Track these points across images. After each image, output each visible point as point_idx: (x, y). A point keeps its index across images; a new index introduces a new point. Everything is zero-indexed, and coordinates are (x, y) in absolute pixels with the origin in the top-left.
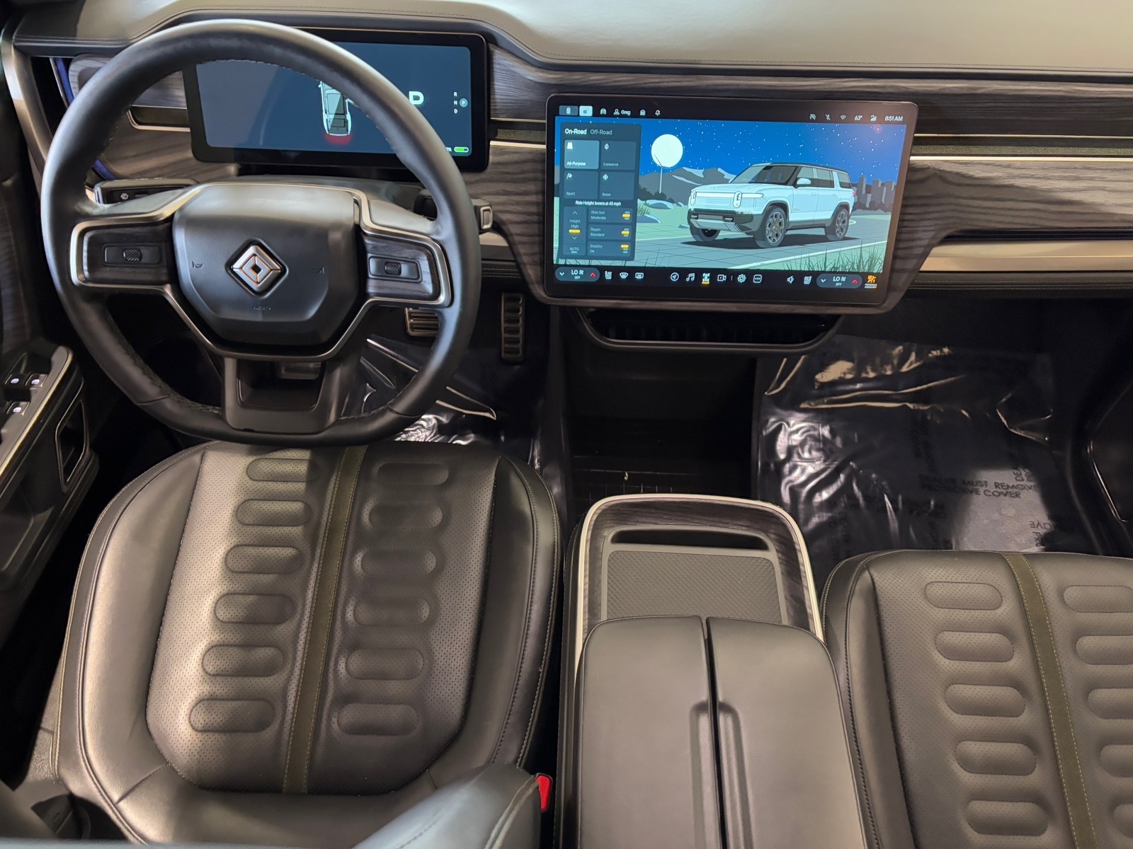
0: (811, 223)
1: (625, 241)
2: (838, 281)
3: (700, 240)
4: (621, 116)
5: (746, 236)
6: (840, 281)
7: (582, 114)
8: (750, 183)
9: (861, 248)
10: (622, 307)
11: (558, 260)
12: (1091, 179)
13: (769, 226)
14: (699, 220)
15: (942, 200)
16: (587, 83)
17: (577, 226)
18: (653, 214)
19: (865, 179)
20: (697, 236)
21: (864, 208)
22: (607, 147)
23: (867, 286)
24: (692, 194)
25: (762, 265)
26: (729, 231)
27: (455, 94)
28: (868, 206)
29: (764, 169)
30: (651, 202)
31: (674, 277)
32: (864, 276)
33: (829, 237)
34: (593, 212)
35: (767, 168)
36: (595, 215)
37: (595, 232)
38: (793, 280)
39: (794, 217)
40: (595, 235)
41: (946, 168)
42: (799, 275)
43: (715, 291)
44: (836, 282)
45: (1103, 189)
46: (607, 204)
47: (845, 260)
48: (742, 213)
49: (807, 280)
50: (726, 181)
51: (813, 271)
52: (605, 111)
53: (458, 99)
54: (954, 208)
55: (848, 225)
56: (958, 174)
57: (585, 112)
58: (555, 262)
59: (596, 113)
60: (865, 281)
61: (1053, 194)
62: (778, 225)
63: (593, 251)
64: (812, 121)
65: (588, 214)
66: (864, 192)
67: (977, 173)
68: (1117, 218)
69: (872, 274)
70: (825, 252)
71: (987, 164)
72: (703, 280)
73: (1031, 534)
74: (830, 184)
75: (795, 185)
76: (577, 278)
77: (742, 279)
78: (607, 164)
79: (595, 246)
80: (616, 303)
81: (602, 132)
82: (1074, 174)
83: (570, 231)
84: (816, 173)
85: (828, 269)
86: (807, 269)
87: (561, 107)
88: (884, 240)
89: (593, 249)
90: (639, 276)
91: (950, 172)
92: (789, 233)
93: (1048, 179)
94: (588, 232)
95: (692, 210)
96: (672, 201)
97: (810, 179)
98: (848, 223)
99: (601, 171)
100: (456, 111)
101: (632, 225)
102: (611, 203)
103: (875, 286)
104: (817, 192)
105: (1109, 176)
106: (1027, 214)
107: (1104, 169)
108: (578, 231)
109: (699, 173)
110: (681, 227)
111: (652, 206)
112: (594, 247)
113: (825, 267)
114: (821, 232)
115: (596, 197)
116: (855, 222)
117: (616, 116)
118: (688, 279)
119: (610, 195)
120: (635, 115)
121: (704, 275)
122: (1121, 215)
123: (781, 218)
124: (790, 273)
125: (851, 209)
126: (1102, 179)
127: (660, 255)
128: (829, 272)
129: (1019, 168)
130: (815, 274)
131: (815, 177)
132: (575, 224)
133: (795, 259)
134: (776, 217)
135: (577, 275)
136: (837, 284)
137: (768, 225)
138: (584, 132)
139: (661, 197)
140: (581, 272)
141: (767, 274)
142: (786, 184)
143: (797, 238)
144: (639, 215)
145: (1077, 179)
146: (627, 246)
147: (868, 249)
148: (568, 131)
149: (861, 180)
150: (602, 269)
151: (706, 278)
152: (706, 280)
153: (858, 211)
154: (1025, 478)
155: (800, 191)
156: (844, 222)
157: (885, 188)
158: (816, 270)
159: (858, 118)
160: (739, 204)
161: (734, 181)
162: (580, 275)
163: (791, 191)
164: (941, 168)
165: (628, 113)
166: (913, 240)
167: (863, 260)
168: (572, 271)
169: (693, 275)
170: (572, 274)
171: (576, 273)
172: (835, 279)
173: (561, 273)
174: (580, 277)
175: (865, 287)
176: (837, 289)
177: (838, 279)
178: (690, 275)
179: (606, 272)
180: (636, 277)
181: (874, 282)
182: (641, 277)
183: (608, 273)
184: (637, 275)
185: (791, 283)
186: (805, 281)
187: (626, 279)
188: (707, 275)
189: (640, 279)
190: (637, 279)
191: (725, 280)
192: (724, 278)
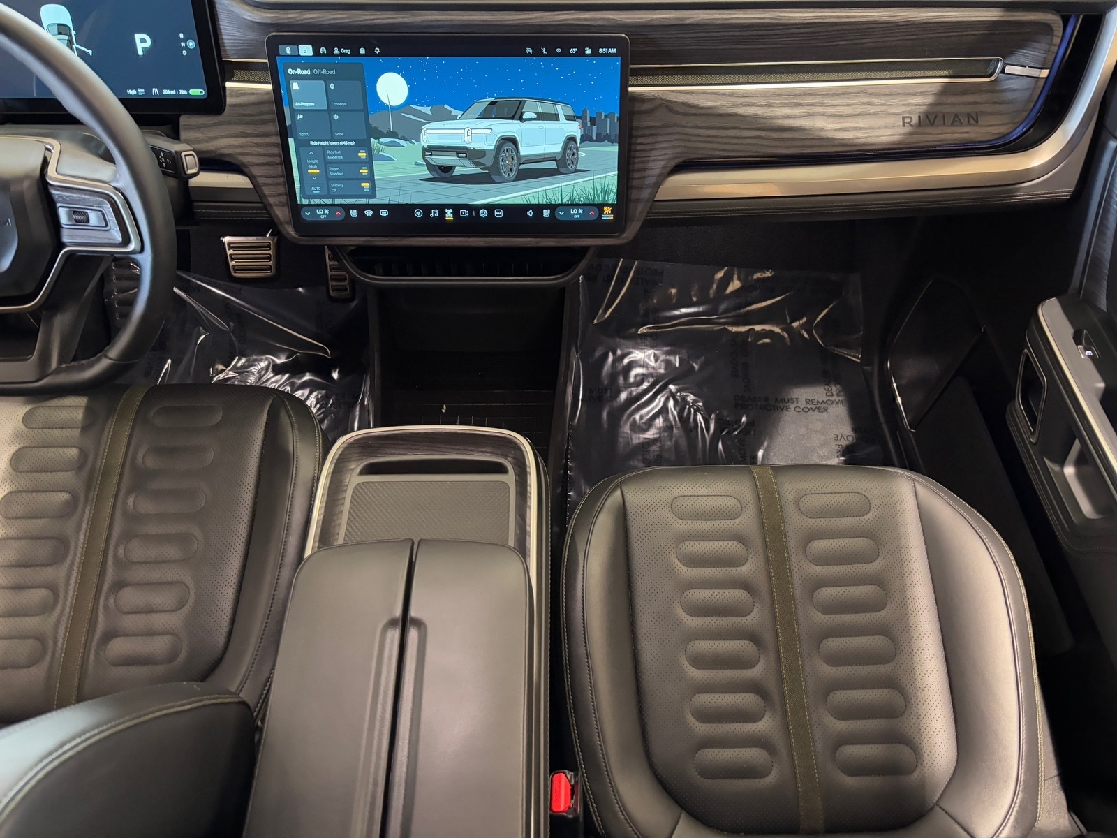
0: (543, 157)
1: (365, 179)
2: (576, 213)
3: (437, 176)
4: (341, 55)
5: (481, 171)
6: (578, 214)
7: (302, 53)
8: (477, 118)
9: (593, 179)
10: (373, 244)
11: (301, 200)
12: (812, 105)
14: (433, 157)
15: (669, 130)
16: (303, 22)
17: (315, 166)
19: (588, 112)
20: (434, 173)
21: (591, 140)
22: (332, 86)
23: (604, 217)
24: (423, 131)
25: (501, 200)
26: (464, 167)
27: (181, 35)
28: (594, 137)
29: (490, 104)
30: (384, 140)
31: (418, 213)
32: (600, 207)
33: (562, 170)
34: (329, 152)
35: (492, 103)
36: (332, 155)
37: (334, 172)
38: (532, 213)
39: (524, 151)
40: (334, 174)
41: (672, 98)
42: (538, 208)
43: (460, 227)
44: (574, 214)
45: (823, 114)
46: (341, 143)
47: (580, 192)
48: (474, 149)
49: (547, 213)
50: (454, 118)
51: (551, 204)
52: (325, 50)
53: (185, 40)
54: (683, 137)
55: (578, 157)
56: (683, 103)
57: (305, 51)
58: (299, 202)
59: (316, 52)
60: (601, 212)
61: (774, 121)
62: (511, 160)
63: (335, 190)
64: (529, 55)
65: (325, 155)
66: (589, 124)
67: (703, 102)
68: (836, 142)
69: (608, 205)
70: (559, 185)
71: (712, 93)
72: (447, 216)
73: (834, 447)
74: (555, 117)
75: (521, 119)
76: (323, 217)
77: (483, 213)
78: (336, 104)
79: (336, 185)
81: (325, 72)
82: (795, 101)
83: (309, 171)
84: (540, 107)
85: (564, 202)
86: (545, 203)
87: (280, 47)
88: (614, 171)
89: (334, 188)
90: (384, 213)
91: (676, 102)
92: (522, 167)
93: (771, 106)
94: (327, 172)
95: (426, 147)
96: (405, 139)
97: (535, 113)
98: (578, 155)
99: (330, 111)
100: (185, 53)
101: (369, 163)
102: (345, 143)
103: (611, 217)
104: (543, 125)
105: (828, 101)
106: (749, 141)
107: (824, 95)
108: (318, 171)
109: (426, 110)
110: (417, 164)
111: (384, 144)
112: (335, 187)
113: (562, 200)
114: (553, 165)
115: (330, 138)
116: (584, 154)
117: (337, 55)
118: (432, 215)
119: (343, 134)
120: (355, 53)
121: (447, 210)
122: (840, 139)
123: (512, 152)
124: (528, 207)
125: (579, 142)
126: (822, 105)
127: (402, 192)
128: (566, 205)
129: (743, 97)
130: (553, 207)
131: (540, 110)
132: (313, 164)
133: (532, 193)
134: (507, 151)
135: (323, 214)
136: (576, 216)
137: (501, 160)
138: (307, 72)
139: (392, 135)
140: (327, 211)
141: (507, 208)
142: (512, 118)
143: (531, 172)
144: (374, 153)
145: (798, 105)
146: (368, 184)
147: (599, 181)
148: (291, 72)
149: (585, 112)
150: (347, 208)
151: (449, 213)
152: (449, 215)
153: (586, 143)
154: (835, 393)
155: (527, 125)
156: (573, 155)
157: (609, 120)
158: (553, 203)
159: (573, 51)
160: (470, 140)
161: (462, 118)
162: (326, 214)
163: (518, 125)
164: (668, 99)
165: (348, 51)
166: (645, 170)
167: (597, 192)
168: (318, 210)
169: (437, 211)
170: (318, 213)
171: (321, 212)
172: (573, 212)
173: (306, 213)
174: (326, 216)
175: (602, 218)
176: (577, 221)
177: (575, 211)
178: (434, 211)
179: (351, 210)
180: (381, 214)
181: (610, 213)
182: (386, 214)
183: (353, 211)
184: (382, 212)
185: (531, 216)
186: (545, 214)
187: (371, 215)
188: (449, 210)
189: (385, 216)
190: (383, 216)
191: (468, 215)
192: (467, 213)
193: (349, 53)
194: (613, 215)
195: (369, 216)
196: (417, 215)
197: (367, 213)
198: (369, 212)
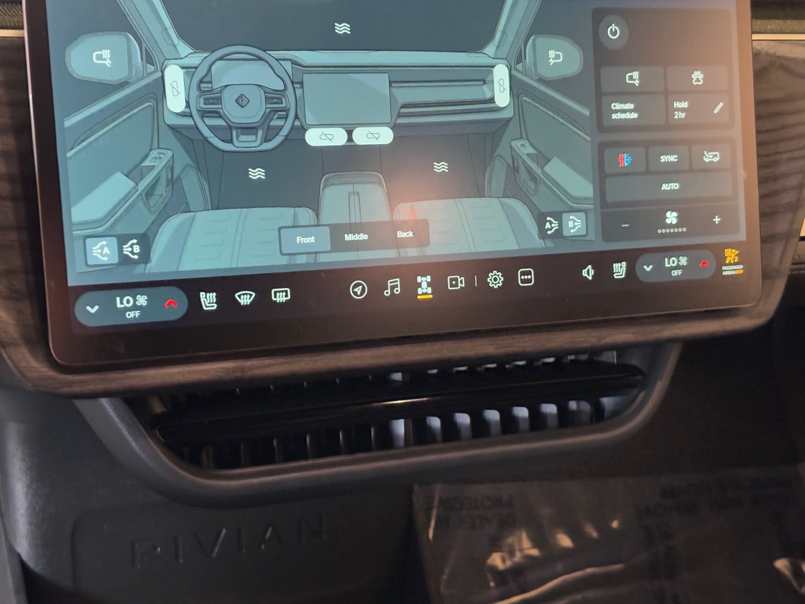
2: (676, 265)
6: (678, 267)
11: (78, 278)
23: (728, 271)
25: (531, 247)
31: (358, 290)
32: (718, 251)
38: (592, 272)
41: (785, 51)
42: (603, 260)
44: (672, 268)
49: (620, 270)
58: (72, 283)
60: (721, 261)
69: (732, 246)
72: (420, 291)
76: (131, 315)
77: (496, 280)
80: (234, 369)
85: (653, 244)
90: (281, 296)
103: (738, 270)
118: (387, 293)
121: (419, 279)
124: (584, 258)
128: (654, 250)
130: (630, 257)
136: (675, 273)
140: (142, 300)
141: (542, 264)
150: (192, 287)
151: (424, 285)
152: (425, 288)
162: (140, 308)
164: (778, 54)
166: (775, 179)
168: (118, 299)
169: (397, 281)
170: (119, 306)
171: (128, 302)
172: (669, 263)
173: (88, 308)
174: (139, 312)
175: (724, 273)
176: (677, 282)
177: (674, 262)
178: (391, 283)
179: (202, 294)
180: (275, 297)
181: (736, 261)
182: (286, 296)
183: (208, 294)
184: (275, 293)
185: (590, 278)
186: (616, 273)
187: (251, 303)
188: (424, 279)
189: (284, 301)
190: (278, 301)
191: (463, 286)
192: (461, 282)
194: (741, 267)
195: (245, 304)
196: (355, 293)
197: (242, 296)
198: (247, 294)
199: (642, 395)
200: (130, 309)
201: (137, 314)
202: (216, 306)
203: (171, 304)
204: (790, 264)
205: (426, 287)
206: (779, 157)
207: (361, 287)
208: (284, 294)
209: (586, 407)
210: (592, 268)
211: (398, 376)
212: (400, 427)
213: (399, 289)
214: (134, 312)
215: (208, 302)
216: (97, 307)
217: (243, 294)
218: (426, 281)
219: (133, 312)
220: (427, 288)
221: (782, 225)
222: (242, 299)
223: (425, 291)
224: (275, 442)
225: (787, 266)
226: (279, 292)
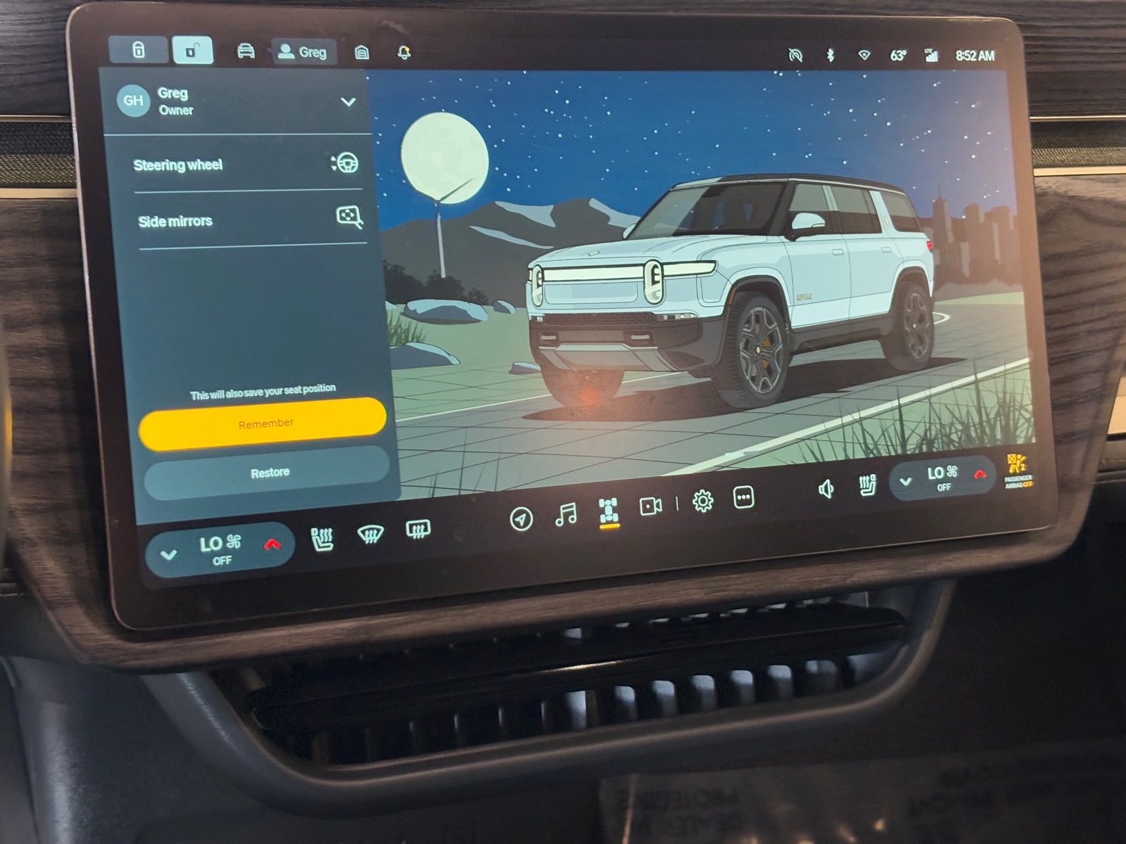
0: (845, 331)
2: (943, 477)
3: (574, 403)
4: (300, 64)
5: (693, 381)
6: (946, 479)
7: (180, 58)
8: (677, 234)
9: (976, 382)
10: (378, 635)
11: (151, 512)
13: (746, 348)
14: (562, 347)
18: (433, 339)
19: (946, 207)
20: (564, 394)
21: (959, 279)
23: (1013, 483)
24: (532, 275)
25: (749, 457)
26: (646, 373)
28: (966, 271)
29: (707, 194)
30: (422, 306)
31: (521, 519)
32: (997, 456)
33: (896, 362)
35: (715, 190)
38: (831, 489)
39: (801, 317)
41: (1079, 189)
42: (845, 472)
43: (639, 548)
44: (937, 481)
47: (946, 419)
48: (671, 317)
49: (868, 485)
50: (615, 235)
51: (879, 459)
52: (251, 49)
55: (932, 327)
57: (191, 52)
58: (142, 520)
59: (224, 53)
60: (1003, 471)
62: (767, 343)
64: (797, 65)
66: (951, 238)
69: (1017, 450)
70: (895, 403)
72: (603, 519)
74: (869, 224)
75: (793, 235)
76: (220, 561)
77: (703, 502)
80: (357, 630)
84: (832, 199)
85: (910, 449)
86: (860, 455)
87: (114, 41)
88: (1024, 358)
90: (418, 530)
92: (798, 360)
95: (540, 319)
96: (480, 300)
97: (823, 215)
98: (932, 321)
103: (1026, 481)
104: (842, 245)
109: (541, 215)
110: (516, 370)
111: (430, 318)
114: (871, 350)
116: (947, 317)
117: (286, 65)
118: (560, 522)
120: (342, 60)
121: (602, 503)
123: (770, 323)
124: (820, 470)
125: (931, 285)
127: (470, 459)
128: (913, 457)
130: (881, 466)
131: (833, 207)
133: (827, 431)
134: (757, 321)
135: (221, 552)
136: (943, 488)
137: (741, 345)
139: (448, 289)
140: (234, 541)
141: (764, 479)
142: (765, 230)
143: (820, 373)
144: (393, 346)
147: (990, 384)
149: (939, 208)
150: (301, 523)
151: (609, 510)
152: (609, 517)
153: (949, 287)
155: (804, 246)
156: (922, 320)
157: (995, 226)
158: (884, 454)
159: (898, 55)
160: (659, 295)
161: (638, 233)
162: (232, 552)
163: (782, 248)
165: (321, 55)
166: (1072, 358)
167: (987, 415)
168: (203, 540)
169: (572, 507)
170: (204, 549)
171: (216, 544)
172: (933, 475)
173: (164, 554)
174: (231, 556)
175: (1008, 486)
176: (945, 500)
177: (939, 473)
178: (564, 509)
179: (314, 531)
180: (411, 531)
181: (1023, 469)
182: (426, 530)
183: (322, 531)
184: (411, 526)
185: (829, 496)
186: (863, 489)
187: (378, 541)
188: (608, 502)
189: (423, 537)
190: (415, 538)
191: (661, 510)
192: (658, 506)
193: (324, 58)
194: (1030, 477)
195: (371, 542)
196: (517, 524)
197: (367, 532)
198: (373, 529)
199: (904, 649)
200: (219, 554)
201: (228, 559)
202: (332, 545)
203: (273, 545)
204: (1096, 470)
205: (611, 513)
206: (1076, 330)
207: (524, 516)
208: (423, 527)
209: (830, 667)
210: (831, 484)
211: (576, 633)
212: (580, 701)
213: (575, 516)
214: (224, 557)
215: (322, 541)
216: (174, 553)
217: (369, 529)
218: (611, 505)
219: (222, 557)
220: (612, 515)
221: (1082, 419)
222: (367, 536)
223: (609, 519)
224: (411, 725)
225: (1091, 474)
226: (416, 525)
